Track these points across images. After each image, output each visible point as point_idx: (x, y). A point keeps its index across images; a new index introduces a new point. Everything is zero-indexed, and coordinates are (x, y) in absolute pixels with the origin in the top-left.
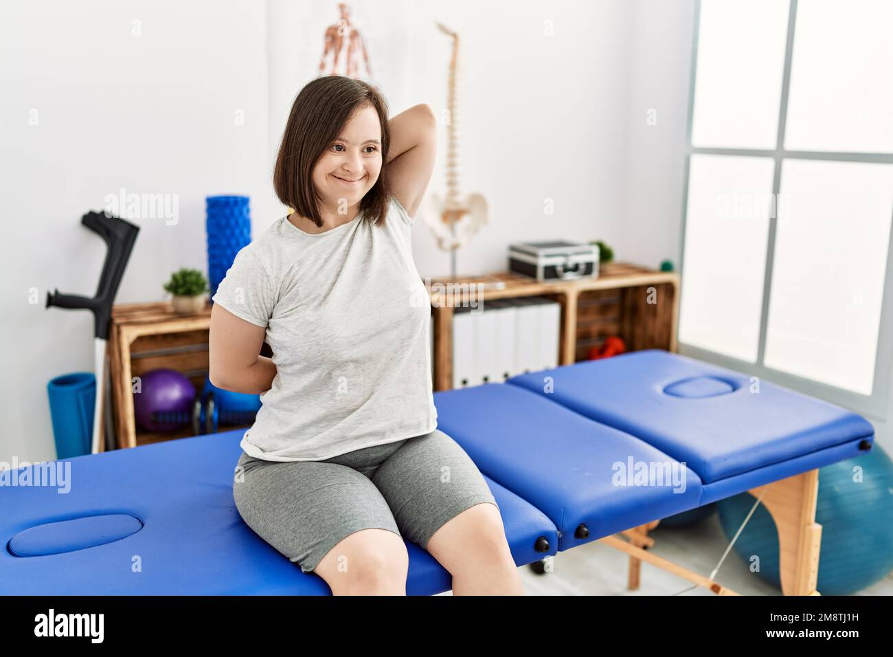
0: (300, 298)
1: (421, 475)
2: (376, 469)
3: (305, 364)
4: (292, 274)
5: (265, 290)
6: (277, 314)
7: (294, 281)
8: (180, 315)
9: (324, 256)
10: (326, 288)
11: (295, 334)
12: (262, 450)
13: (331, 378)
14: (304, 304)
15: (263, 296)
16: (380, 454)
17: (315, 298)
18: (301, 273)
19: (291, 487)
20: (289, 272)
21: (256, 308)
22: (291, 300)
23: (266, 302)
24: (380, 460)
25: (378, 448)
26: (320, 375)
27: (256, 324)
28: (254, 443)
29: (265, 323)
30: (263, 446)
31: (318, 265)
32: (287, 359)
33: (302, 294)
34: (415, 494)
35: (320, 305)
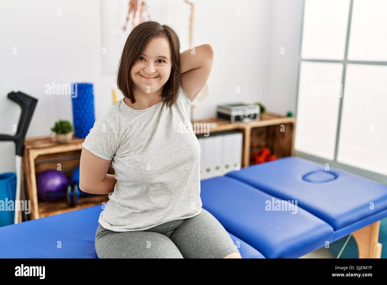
0: (131, 147)
1: (198, 236)
2: (173, 233)
3: (134, 183)
4: (126, 133)
5: (112, 142)
6: (118, 154)
7: (128, 137)
8: (59, 143)
9: (144, 123)
10: (145, 142)
11: (129, 168)
12: (111, 225)
13: (148, 191)
14: (134, 151)
15: (111, 145)
16: (175, 225)
17: (139, 147)
18: (131, 133)
19: (129, 248)
20: (125, 132)
21: (107, 151)
22: (126, 148)
23: (112, 148)
24: (175, 228)
25: (174, 222)
26: (143, 189)
27: (106, 159)
28: (105, 221)
29: (111, 158)
30: (112, 223)
31: (141, 129)
32: (124, 179)
33: (132, 145)
34: (196, 247)
35: (143, 151)
